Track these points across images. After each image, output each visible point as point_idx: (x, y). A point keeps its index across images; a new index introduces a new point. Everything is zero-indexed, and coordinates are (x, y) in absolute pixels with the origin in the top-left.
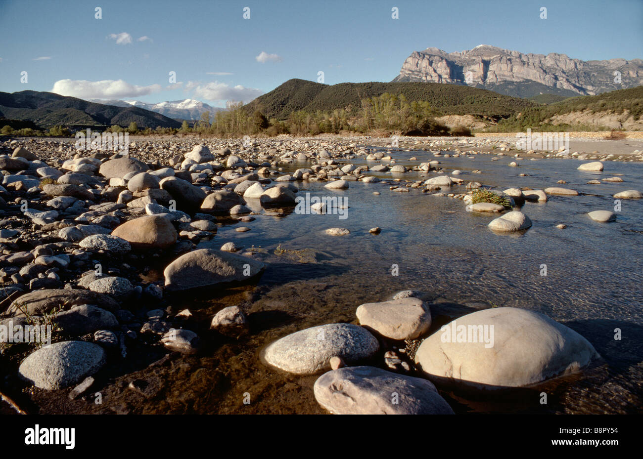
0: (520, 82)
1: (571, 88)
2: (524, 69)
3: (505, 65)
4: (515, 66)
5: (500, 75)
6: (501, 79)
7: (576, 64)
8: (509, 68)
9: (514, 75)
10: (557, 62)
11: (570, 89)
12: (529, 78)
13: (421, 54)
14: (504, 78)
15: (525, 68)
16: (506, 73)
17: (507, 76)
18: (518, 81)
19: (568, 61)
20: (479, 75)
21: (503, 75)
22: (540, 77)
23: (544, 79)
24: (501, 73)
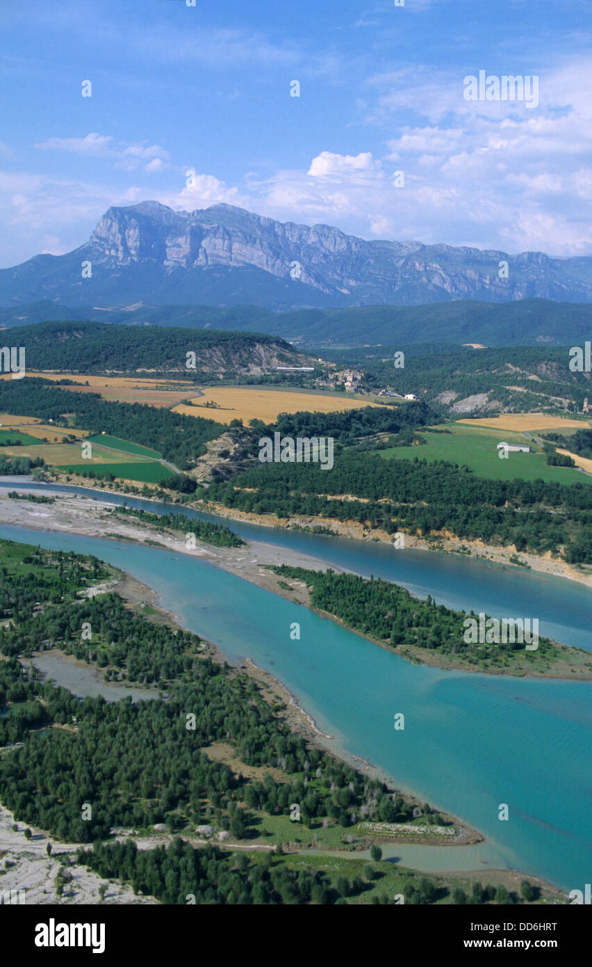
0: (239, 268)
1: (311, 282)
2: (246, 248)
3: (221, 241)
4: (235, 243)
5: (212, 256)
6: (213, 261)
7: (348, 244)
8: (226, 245)
9: (233, 256)
10: (323, 239)
11: (308, 283)
12: (252, 263)
13: (118, 213)
14: (218, 260)
15: (248, 247)
16: (221, 253)
17: (222, 258)
18: (237, 265)
19: (338, 239)
20: (186, 253)
21: (218, 256)
22: (267, 263)
23: (273, 266)
24: (215, 252)
